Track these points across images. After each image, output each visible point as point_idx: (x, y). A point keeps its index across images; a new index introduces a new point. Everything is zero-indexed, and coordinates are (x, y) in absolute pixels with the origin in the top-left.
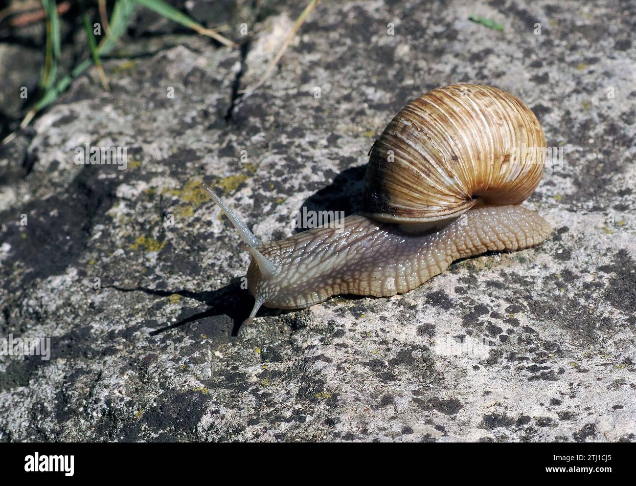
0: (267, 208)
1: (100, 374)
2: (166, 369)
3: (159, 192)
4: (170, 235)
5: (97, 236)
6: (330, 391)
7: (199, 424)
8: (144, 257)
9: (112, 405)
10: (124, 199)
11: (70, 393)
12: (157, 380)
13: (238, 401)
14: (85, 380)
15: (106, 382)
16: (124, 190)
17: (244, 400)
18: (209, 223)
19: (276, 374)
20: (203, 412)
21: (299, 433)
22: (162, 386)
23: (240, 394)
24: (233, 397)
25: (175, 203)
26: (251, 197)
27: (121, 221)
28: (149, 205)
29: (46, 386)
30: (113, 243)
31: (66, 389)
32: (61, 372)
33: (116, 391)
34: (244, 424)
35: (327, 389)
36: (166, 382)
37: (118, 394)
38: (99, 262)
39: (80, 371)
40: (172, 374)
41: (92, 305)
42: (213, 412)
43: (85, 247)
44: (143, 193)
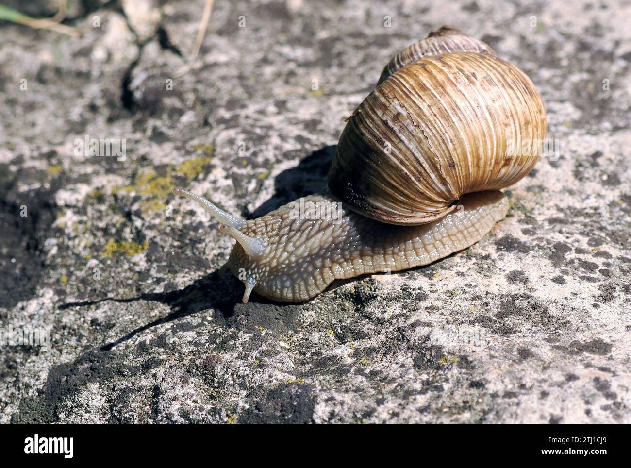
0: (252, 186)
1: (157, 390)
2: (237, 368)
3: (108, 191)
4: (149, 234)
5: (54, 251)
6: (454, 354)
7: (315, 416)
8: (129, 262)
9: (191, 417)
10: (68, 206)
11: (127, 415)
12: (232, 382)
13: (347, 384)
14: (139, 398)
15: (171, 394)
16: (63, 197)
17: (354, 382)
18: (192, 213)
19: (370, 352)
20: (314, 401)
21: (444, 402)
22: (242, 386)
23: (344, 377)
24: (338, 381)
25: (136, 199)
26: (227, 177)
27: (76, 230)
28: (103, 208)
29: (88, 415)
30: (77, 256)
31: (119, 412)
32: (99, 397)
33: (188, 402)
34: (373, 405)
35: (449, 353)
36: (245, 382)
37: (193, 405)
38: (73, 278)
39: (126, 391)
40: (247, 372)
41: (94, 322)
42: (327, 401)
43: (43, 265)
44: (88, 196)
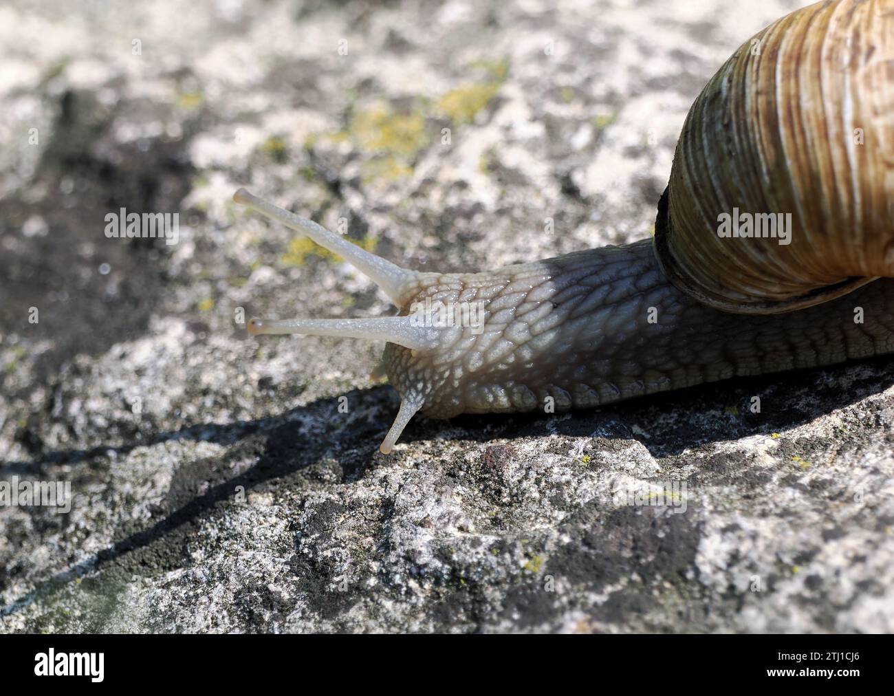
1: (388, 507)
2: (548, 471)
3: (297, 141)
4: (377, 222)
5: (187, 251)
7: (699, 559)
8: (335, 272)
9: (455, 557)
10: (216, 168)
11: (328, 553)
12: (536, 495)
13: (765, 503)
14: (351, 522)
15: (417, 514)
16: (205, 150)
17: (778, 500)
18: (462, 185)
19: (809, 446)
20: (698, 532)
22: (557, 502)
23: (758, 490)
24: (747, 497)
25: (352, 157)
26: (534, 119)
27: (230, 212)
28: (286, 172)
29: (250, 553)
30: (233, 263)
31: (312, 547)
32: (274, 520)
33: (451, 529)
34: (815, 539)
36: (562, 494)
37: (459, 535)
38: (224, 302)
39: (326, 509)
40: (568, 477)
41: (264, 383)
42: (724, 531)
43: (164, 278)
44: (256, 152)
